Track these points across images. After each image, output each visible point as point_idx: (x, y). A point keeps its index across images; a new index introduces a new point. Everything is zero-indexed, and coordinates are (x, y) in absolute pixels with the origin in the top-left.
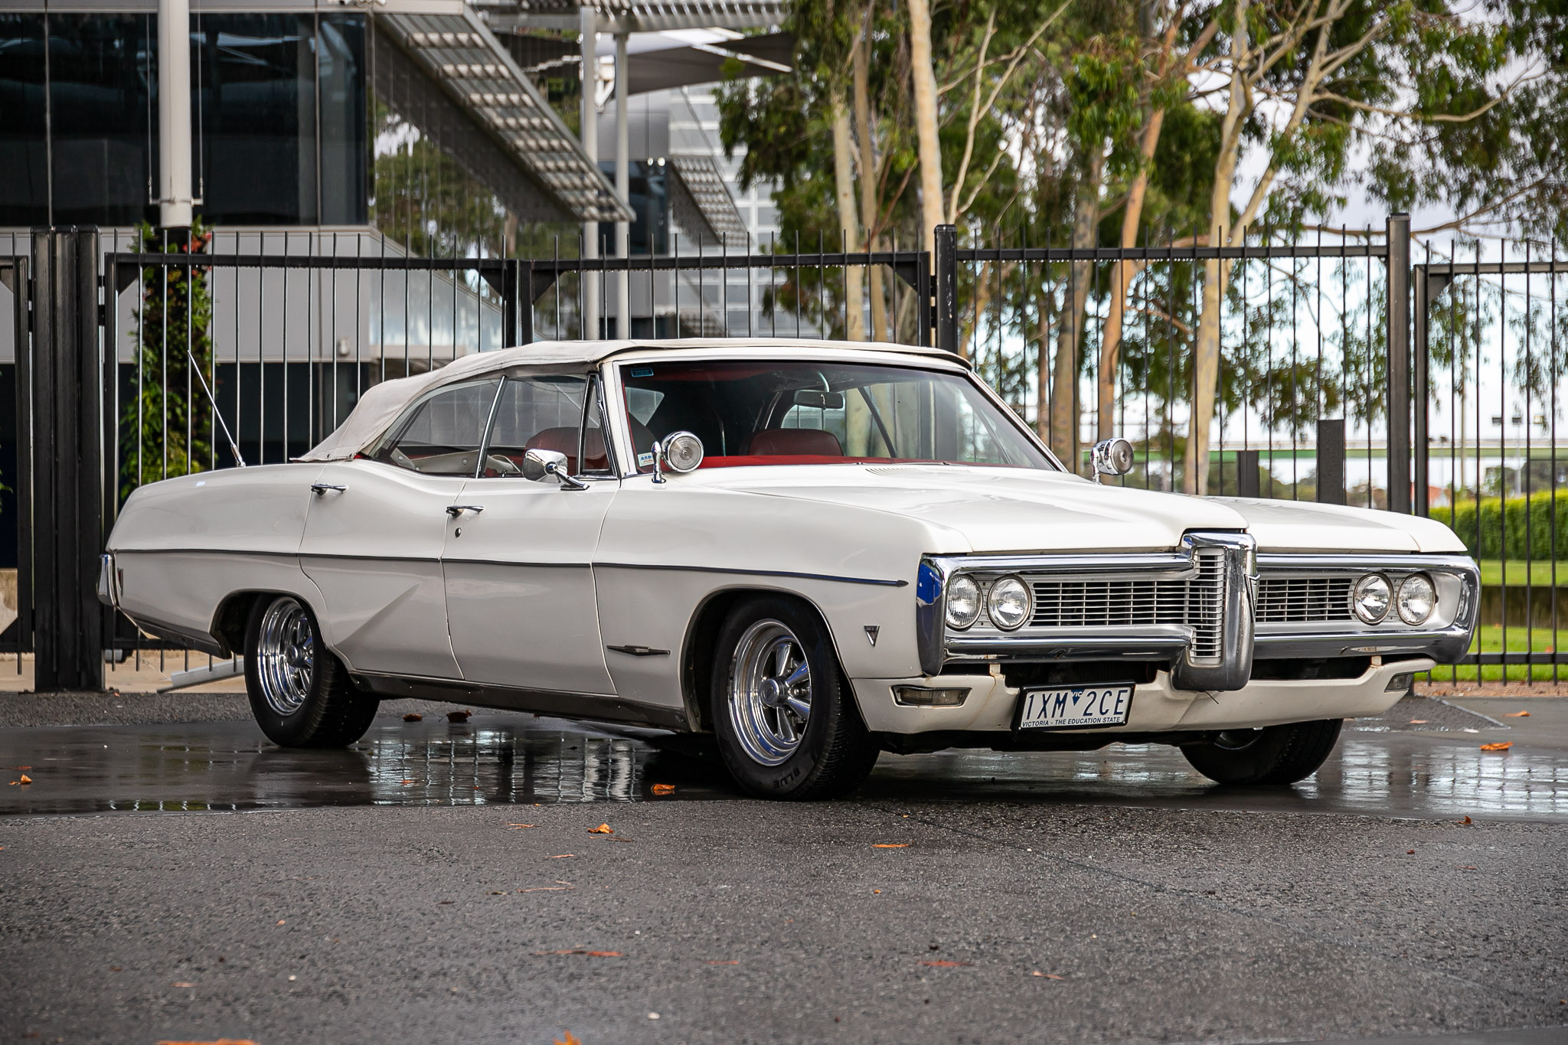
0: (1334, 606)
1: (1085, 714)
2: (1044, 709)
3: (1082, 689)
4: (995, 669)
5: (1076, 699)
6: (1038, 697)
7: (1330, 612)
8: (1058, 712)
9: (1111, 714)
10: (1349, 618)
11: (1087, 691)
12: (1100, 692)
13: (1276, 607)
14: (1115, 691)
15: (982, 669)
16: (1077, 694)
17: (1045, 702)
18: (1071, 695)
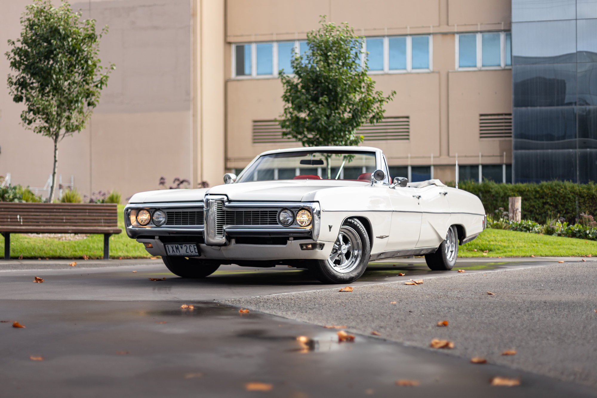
0: (271, 220)
1: (186, 252)
2: (173, 250)
3: (182, 244)
4: (157, 237)
5: (182, 248)
6: (169, 246)
7: (269, 222)
8: (178, 251)
9: (194, 252)
10: (277, 224)
11: (184, 245)
12: (188, 246)
13: (248, 220)
14: (192, 245)
15: (153, 237)
16: (181, 246)
17: (173, 248)
18: (179, 246)
